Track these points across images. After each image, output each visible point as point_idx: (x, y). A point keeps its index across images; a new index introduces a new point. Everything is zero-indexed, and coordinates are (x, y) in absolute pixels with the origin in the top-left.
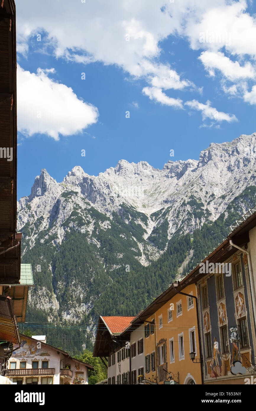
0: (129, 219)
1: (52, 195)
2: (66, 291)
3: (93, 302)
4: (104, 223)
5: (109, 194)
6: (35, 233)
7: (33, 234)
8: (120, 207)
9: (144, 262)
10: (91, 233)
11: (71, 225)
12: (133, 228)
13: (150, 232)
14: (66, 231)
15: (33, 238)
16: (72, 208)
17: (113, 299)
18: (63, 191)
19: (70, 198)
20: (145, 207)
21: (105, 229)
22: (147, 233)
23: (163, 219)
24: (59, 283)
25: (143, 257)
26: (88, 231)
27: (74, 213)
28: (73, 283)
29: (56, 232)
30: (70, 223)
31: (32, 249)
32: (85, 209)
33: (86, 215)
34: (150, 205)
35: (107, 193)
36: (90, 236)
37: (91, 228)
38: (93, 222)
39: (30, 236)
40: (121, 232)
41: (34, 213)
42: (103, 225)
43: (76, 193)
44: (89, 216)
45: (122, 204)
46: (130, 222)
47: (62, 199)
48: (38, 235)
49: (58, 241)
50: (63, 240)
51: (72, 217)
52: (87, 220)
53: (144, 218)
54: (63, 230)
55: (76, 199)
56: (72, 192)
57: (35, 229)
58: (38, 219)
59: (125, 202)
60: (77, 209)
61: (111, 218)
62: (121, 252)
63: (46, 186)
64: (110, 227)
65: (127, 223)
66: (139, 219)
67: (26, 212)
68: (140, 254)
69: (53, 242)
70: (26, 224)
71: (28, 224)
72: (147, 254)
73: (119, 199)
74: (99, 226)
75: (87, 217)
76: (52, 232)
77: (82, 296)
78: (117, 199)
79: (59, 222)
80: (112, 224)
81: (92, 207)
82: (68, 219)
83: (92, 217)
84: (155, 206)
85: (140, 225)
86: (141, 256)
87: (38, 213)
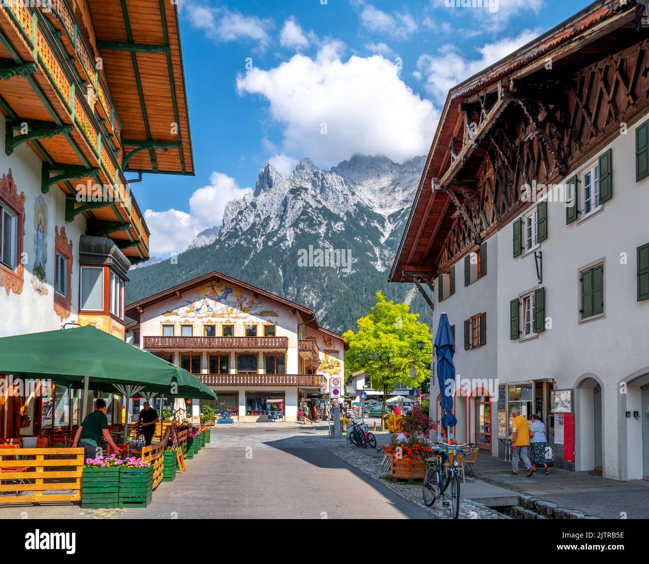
0: (364, 220)
1: (279, 191)
2: (297, 296)
3: (326, 308)
4: (337, 224)
5: (342, 191)
6: (262, 235)
7: (260, 236)
8: (355, 207)
9: (380, 267)
10: (323, 235)
11: (301, 225)
12: (369, 231)
13: (387, 235)
14: (296, 233)
15: (261, 240)
16: (302, 206)
17: (347, 306)
18: (291, 187)
19: (300, 195)
20: (382, 207)
21: (338, 230)
22: (384, 236)
23: (402, 220)
24: (290, 288)
25: (379, 262)
26: (320, 233)
27: (304, 213)
28: (305, 288)
29: (286, 234)
30: (300, 223)
31: (260, 252)
32: (317, 208)
33: (318, 215)
34: (388, 205)
35: (340, 191)
36: (322, 239)
37: (322, 230)
38: (326, 222)
39: (257, 238)
40: (356, 235)
41: (260, 212)
42: (336, 226)
43: (306, 189)
44: (320, 216)
45: (356, 203)
46: (365, 224)
47: (291, 196)
48: (266, 237)
49: (287, 243)
50: (293, 243)
51: (302, 217)
52: (319, 221)
53: (381, 220)
54: (292, 231)
55: (306, 196)
56: (301, 187)
57: (262, 230)
58: (264, 219)
59: (360, 201)
60: (308, 208)
61: (345, 219)
62: (355, 256)
63: (271, 181)
64: (343, 229)
65: (362, 224)
66: (375, 221)
67: (251, 211)
68: (375, 259)
69: (282, 244)
70: (252, 224)
71: (254, 225)
72: (384, 259)
73: (354, 197)
74: (332, 227)
75: (319, 217)
76: (281, 233)
77: (314, 302)
78: (351, 197)
79: (288, 222)
80: (346, 226)
81: (324, 206)
82: (297, 219)
83: (324, 218)
84: (393, 207)
85: (376, 227)
86: (377, 261)
87: (264, 212)
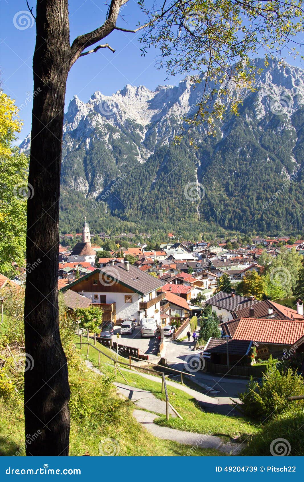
0: (131, 130)
1: (82, 114)
4: (116, 134)
5: (118, 112)
8: (126, 122)
9: (140, 160)
10: (107, 142)
12: (134, 136)
15: (71, 144)
16: (95, 124)
18: (89, 111)
19: (94, 117)
20: (142, 120)
21: (116, 138)
22: (142, 138)
25: (140, 156)
26: (106, 141)
27: (97, 128)
28: (98, 175)
29: (85, 140)
30: (94, 135)
31: (71, 152)
32: (103, 125)
33: (104, 129)
34: (146, 118)
36: (107, 144)
37: (107, 138)
38: (109, 133)
39: (69, 143)
40: (126, 140)
43: (97, 114)
44: (106, 129)
45: (127, 119)
46: (132, 132)
47: (89, 118)
48: (75, 142)
49: (87, 147)
50: (90, 147)
51: (95, 131)
52: (105, 133)
53: (141, 128)
59: (129, 117)
60: (98, 125)
61: (120, 129)
62: (126, 154)
63: (77, 107)
64: (119, 137)
65: (130, 132)
66: (138, 130)
68: (138, 155)
69: (84, 147)
72: (143, 154)
73: (126, 115)
74: (112, 136)
76: (83, 140)
78: (124, 115)
80: (121, 135)
81: (108, 123)
83: (108, 130)
84: (149, 119)
85: (138, 134)
